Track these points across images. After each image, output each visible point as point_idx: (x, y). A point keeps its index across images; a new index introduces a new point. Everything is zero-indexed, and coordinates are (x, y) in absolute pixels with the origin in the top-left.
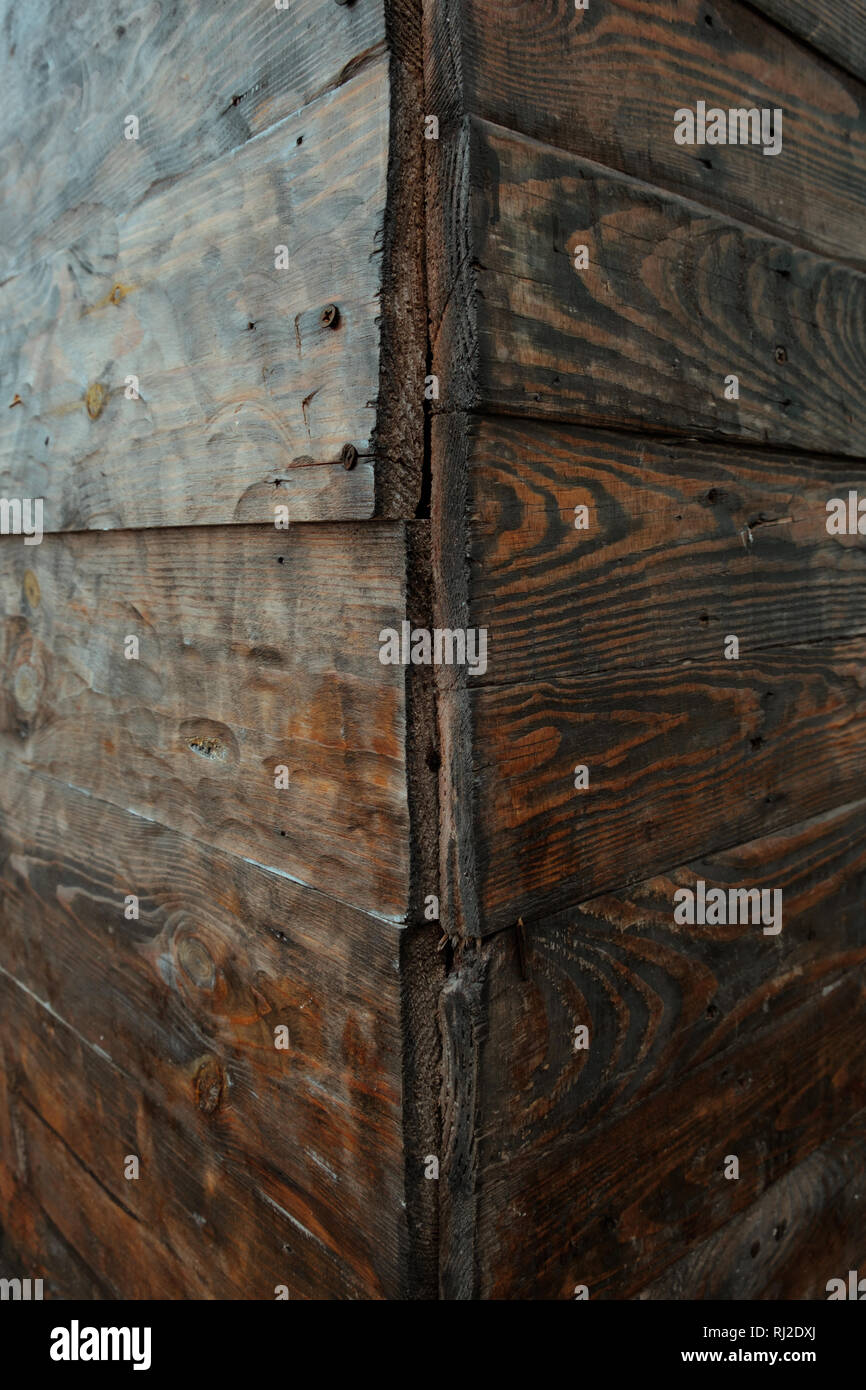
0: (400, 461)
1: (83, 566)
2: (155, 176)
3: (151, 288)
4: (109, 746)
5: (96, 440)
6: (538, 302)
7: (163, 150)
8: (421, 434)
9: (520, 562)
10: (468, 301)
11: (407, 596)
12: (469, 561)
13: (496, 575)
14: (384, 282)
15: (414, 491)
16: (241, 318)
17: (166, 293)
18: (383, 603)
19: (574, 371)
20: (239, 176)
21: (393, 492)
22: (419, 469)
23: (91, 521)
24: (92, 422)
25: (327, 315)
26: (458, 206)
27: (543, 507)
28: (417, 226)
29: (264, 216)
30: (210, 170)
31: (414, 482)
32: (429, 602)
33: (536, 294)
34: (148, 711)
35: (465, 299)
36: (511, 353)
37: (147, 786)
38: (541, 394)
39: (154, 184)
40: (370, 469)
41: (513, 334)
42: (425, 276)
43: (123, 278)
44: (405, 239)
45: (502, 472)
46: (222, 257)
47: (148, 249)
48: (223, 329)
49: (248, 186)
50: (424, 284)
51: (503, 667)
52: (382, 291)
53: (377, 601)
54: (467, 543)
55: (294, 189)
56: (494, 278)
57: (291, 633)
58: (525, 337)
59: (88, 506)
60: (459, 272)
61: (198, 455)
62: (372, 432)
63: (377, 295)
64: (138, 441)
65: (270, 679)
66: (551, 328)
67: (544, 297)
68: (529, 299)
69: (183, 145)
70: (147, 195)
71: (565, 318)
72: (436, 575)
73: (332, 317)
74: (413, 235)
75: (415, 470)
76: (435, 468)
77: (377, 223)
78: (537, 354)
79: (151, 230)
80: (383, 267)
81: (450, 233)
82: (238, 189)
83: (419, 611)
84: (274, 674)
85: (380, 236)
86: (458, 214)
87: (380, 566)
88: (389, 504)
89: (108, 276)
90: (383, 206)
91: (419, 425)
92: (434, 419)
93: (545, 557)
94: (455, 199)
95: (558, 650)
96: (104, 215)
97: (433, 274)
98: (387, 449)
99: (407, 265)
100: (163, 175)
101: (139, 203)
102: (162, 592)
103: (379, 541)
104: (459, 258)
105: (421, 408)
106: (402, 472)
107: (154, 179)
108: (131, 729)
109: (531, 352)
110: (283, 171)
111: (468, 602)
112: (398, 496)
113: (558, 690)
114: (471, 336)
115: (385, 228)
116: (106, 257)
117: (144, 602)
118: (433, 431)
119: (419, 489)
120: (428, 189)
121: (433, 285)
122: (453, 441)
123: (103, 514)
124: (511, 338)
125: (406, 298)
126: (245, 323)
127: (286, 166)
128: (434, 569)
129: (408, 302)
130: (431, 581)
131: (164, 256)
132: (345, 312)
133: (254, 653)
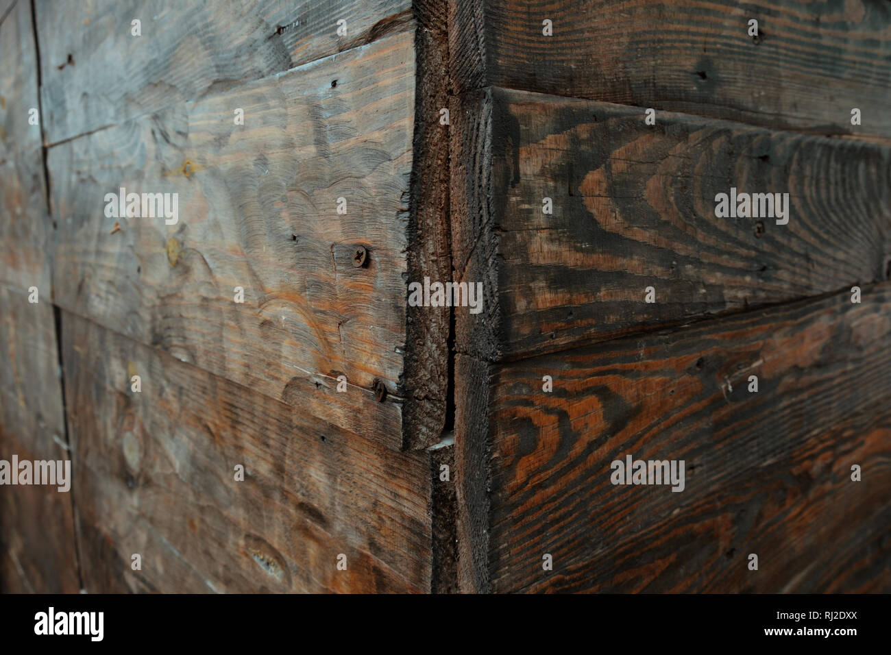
0: (426, 397)
1: (169, 374)
2: (216, 76)
3: (214, 173)
4: (192, 525)
5: (174, 284)
6: (554, 247)
7: (221, 56)
8: (446, 368)
9: (536, 479)
10: (490, 261)
11: (433, 517)
12: (489, 495)
13: (513, 499)
14: (410, 240)
15: (439, 420)
16: (286, 225)
17: (225, 182)
18: (411, 513)
19: (585, 301)
20: (283, 98)
21: (420, 427)
22: (443, 399)
23: (172, 348)
24: (171, 269)
25: (359, 256)
26: (481, 173)
27: (556, 425)
28: (441, 181)
29: (304, 144)
30: (258, 86)
31: (439, 412)
32: (452, 517)
33: (552, 241)
34: (220, 513)
35: (487, 260)
36: (529, 303)
37: (221, 570)
38: (557, 331)
39: (216, 82)
40: (399, 407)
41: (532, 285)
42: (449, 226)
43: (192, 155)
44: (430, 196)
45: (520, 408)
46: (270, 167)
47: (211, 138)
48: (271, 232)
49: (291, 111)
50: (448, 234)
51: (519, 575)
52: (408, 249)
53: (406, 510)
54: (488, 478)
55: (329, 128)
56: (514, 237)
57: (333, 504)
58: (543, 284)
59: (170, 336)
60: (481, 234)
61: (253, 331)
62: (400, 377)
63: (403, 252)
64: (205, 299)
65: (316, 533)
66: (567, 267)
67: (560, 241)
68: (546, 247)
69: (237, 56)
70: (210, 90)
71: (578, 255)
72: (459, 495)
73: (363, 259)
74: (437, 192)
75: (440, 401)
76: (458, 400)
77: (403, 184)
78: (553, 296)
79: (213, 122)
80: (409, 227)
81: (473, 195)
82: (283, 111)
83: (444, 527)
84: (318, 529)
85: (407, 197)
86: (480, 179)
87: (409, 482)
88: (416, 439)
89: (181, 149)
90: (410, 170)
91: (443, 361)
92: (457, 357)
93: (557, 468)
94: (477, 165)
95: (568, 542)
96: (178, 96)
97: (456, 227)
98: (414, 389)
99: (432, 219)
100: (221, 77)
101: (203, 96)
102: (229, 422)
103: (408, 459)
104: (481, 221)
105: (445, 345)
106: (428, 405)
107: (215, 78)
108: (208, 519)
109: (548, 296)
110: (318, 106)
111: (489, 531)
112: (424, 429)
113: (567, 578)
114: (492, 296)
115: (411, 189)
116: (179, 133)
117: (216, 425)
118: (457, 368)
119: (443, 417)
120: (452, 147)
121: (456, 237)
122: (475, 385)
123: (181, 347)
124: (530, 288)
125: (431, 250)
126: (289, 233)
127: (322, 103)
128: (457, 490)
129: (433, 254)
130: (454, 498)
131: (224, 149)
132: (376, 258)
133: (302, 506)
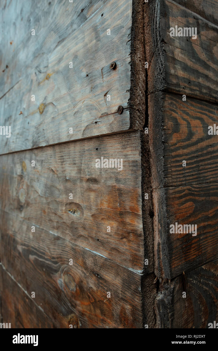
0: (138, 110)
1: (38, 158)
2: (59, 40)
3: (57, 72)
4: (44, 212)
5: (42, 120)
6: (183, 56)
7: (61, 32)
8: (145, 101)
9: (180, 144)
10: (161, 54)
11: (141, 156)
13: (172, 148)
14: (132, 50)
15: (142, 121)
16: (84, 74)
17: (62, 72)
18: (133, 159)
19: (195, 80)
20: (83, 32)
21: (136, 121)
22: (144, 113)
23: (40, 144)
24: (41, 115)
25: (112, 65)
26: (156, 23)
27: (186, 126)
28: (142, 33)
29: (91, 41)
30: (75, 33)
31: (142, 118)
32: (149, 158)
33: (182, 53)
34: (56, 201)
35: (159, 54)
36: (175, 72)
37: (55, 224)
38: (185, 87)
39: (59, 42)
40: (128, 112)
41: (175, 66)
42: (145, 50)
43: (50, 71)
44: (138, 37)
45: (173, 112)
46: (78, 57)
47: (57, 61)
48: (78, 79)
49: (86, 34)
50: (145, 52)
52: (131, 53)
53: (130, 159)
54: (163, 136)
55: (100, 30)
56: (169, 47)
57: (101, 173)
58: (179, 67)
59: (39, 140)
60: (157, 45)
61: (71, 119)
62: (128, 100)
63: (129, 55)
64: (53, 118)
65: (94, 188)
66: (187, 65)
67: (185, 55)
68: (180, 55)
69: (67, 29)
70: (57, 46)
71: (191, 63)
72: (151, 148)
73: (114, 66)
74: (141, 36)
75: (143, 113)
76: (150, 112)
77: (129, 32)
78: (183, 73)
79: (57, 56)
80: (131, 45)
81: (154, 33)
82: (83, 36)
83: (146, 162)
84: (95, 186)
85: (130, 35)
86: (156, 26)
87: (131, 147)
88: (135, 124)
89: (46, 72)
91: (144, 98)
92: (149, 96)
93: (187, 143)
94: (155, 21)
96: (45, 56)
97: (147, 48)
98: (133, 106)
99: (139, 46)
100: (61, 39)
101: (54, 49)
102: (60, 163)
103: (131, 138)
104: (157, 40)
105: (144, 93)
106: (139, 114)
107: (58, 41)
108: (51, 206)
109: (181, 72)
110: (97, 26)
111: (163, 157)
112: (137, 122)
113: (193, 189)
114: (162, 65)
115: (132, 33)
116: (45, 67)
117: (55, 167)
118: (149, 100)
119: (144, 120)
120: (145, 21)
121: (147, 52)
123: (43, 141)
124: (175, 67)
125: (139, 56)
126: (86, 75)
127: (98, 24)
128: (150, 147)
129: (139, 58)
130: (149, 151)
131: (61, 62)
132: (118, 63)
133: (88, 180)
